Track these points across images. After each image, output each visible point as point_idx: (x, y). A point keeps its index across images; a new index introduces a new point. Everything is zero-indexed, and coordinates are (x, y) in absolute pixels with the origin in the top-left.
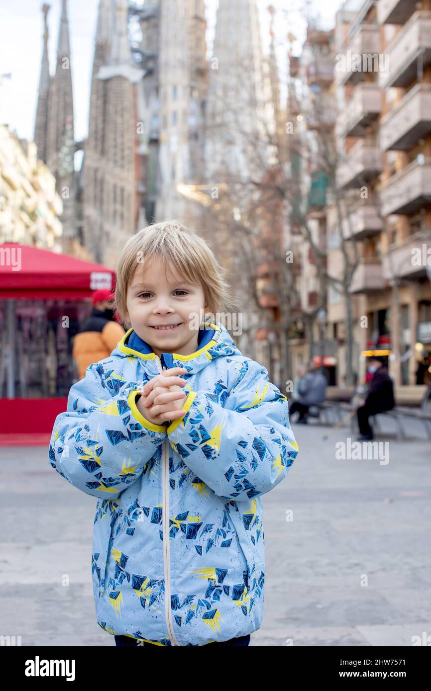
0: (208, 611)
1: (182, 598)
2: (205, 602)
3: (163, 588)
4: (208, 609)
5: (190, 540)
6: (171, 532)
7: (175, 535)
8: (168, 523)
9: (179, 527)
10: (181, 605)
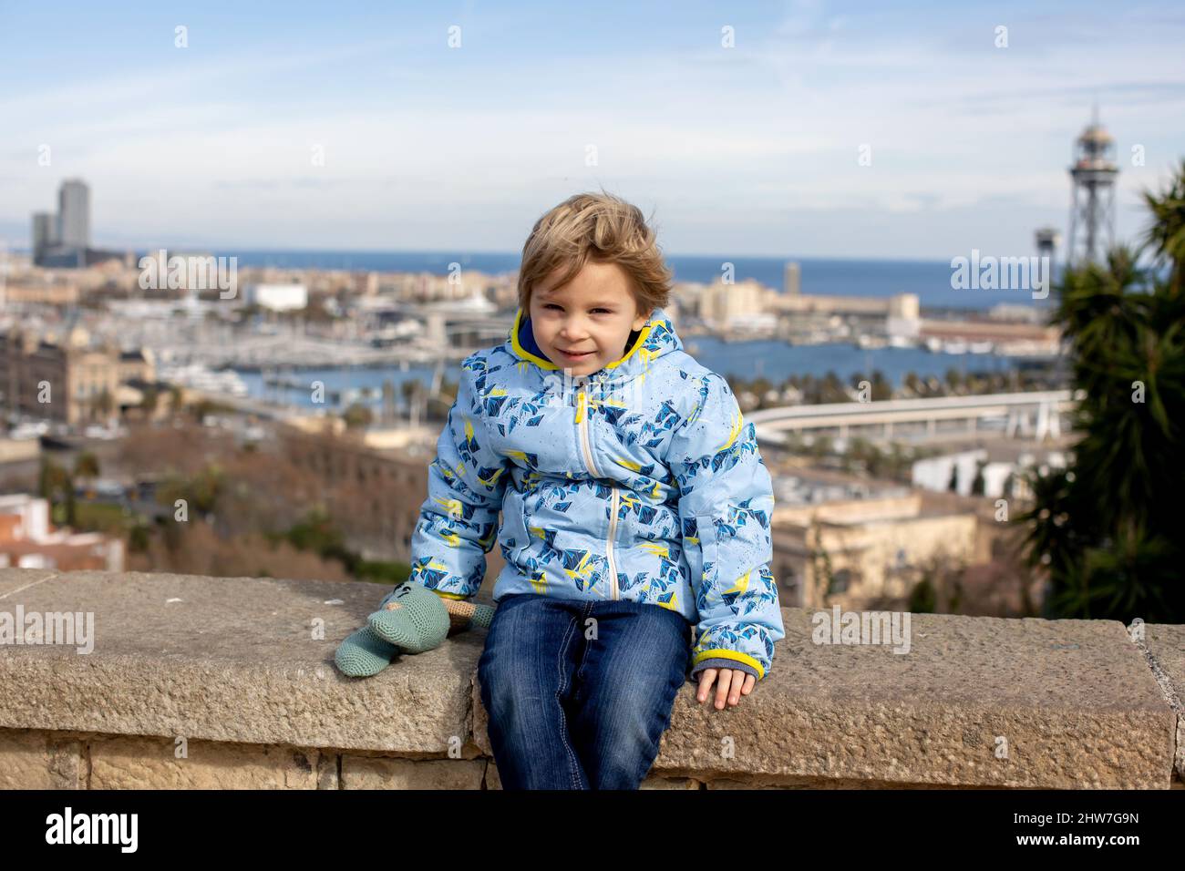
0: (663, 593)
1: (631, 577)
2: (661, 582)
3: (606, 565)
4: (663, 590)
5: (644, 525)
6: (621, 511)
7: (625, 515)
8: (618, 500)
9: (632, 507)
10: (631, 584)
